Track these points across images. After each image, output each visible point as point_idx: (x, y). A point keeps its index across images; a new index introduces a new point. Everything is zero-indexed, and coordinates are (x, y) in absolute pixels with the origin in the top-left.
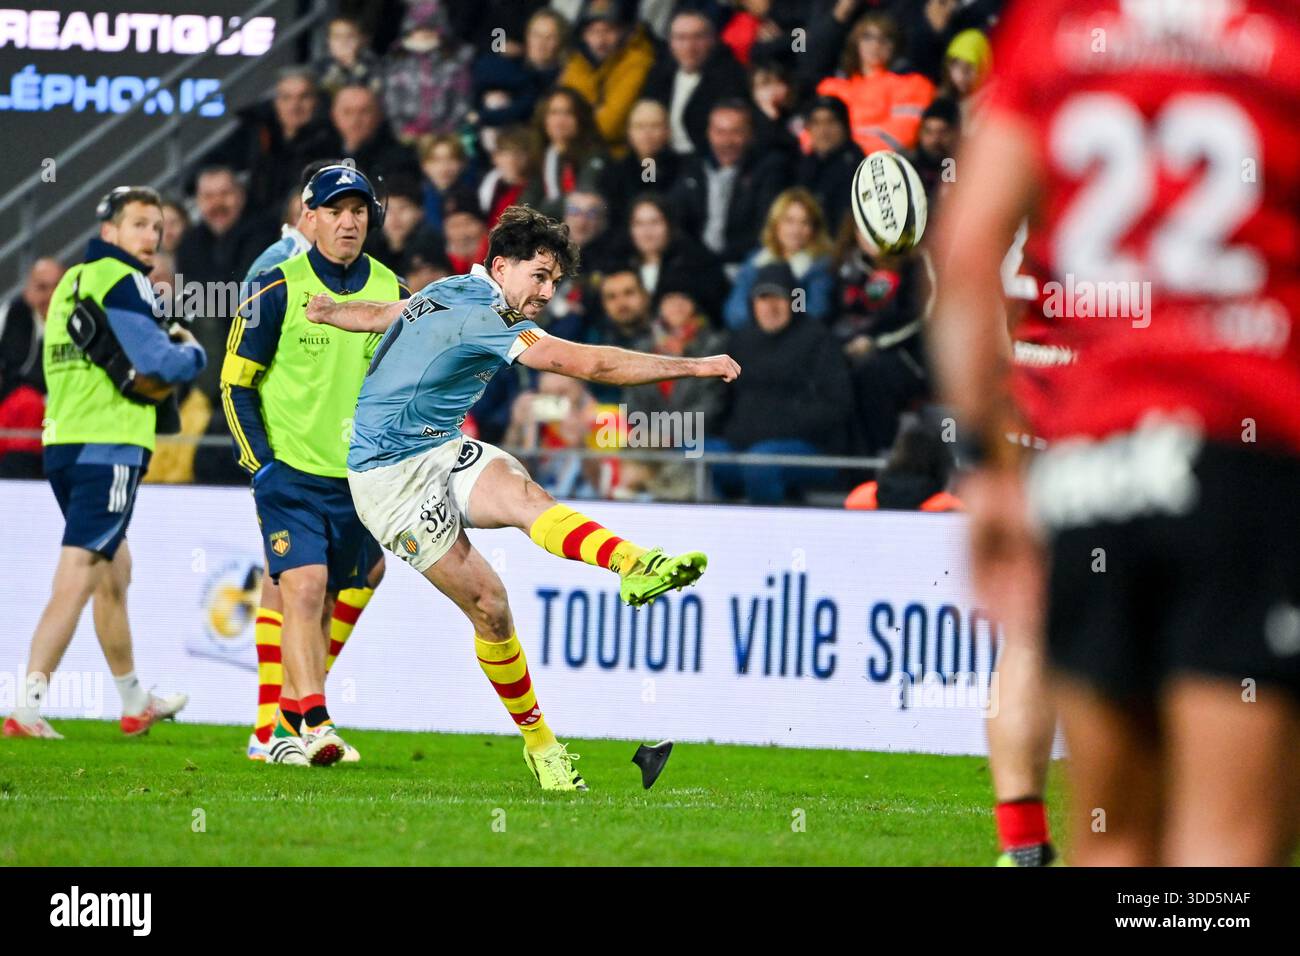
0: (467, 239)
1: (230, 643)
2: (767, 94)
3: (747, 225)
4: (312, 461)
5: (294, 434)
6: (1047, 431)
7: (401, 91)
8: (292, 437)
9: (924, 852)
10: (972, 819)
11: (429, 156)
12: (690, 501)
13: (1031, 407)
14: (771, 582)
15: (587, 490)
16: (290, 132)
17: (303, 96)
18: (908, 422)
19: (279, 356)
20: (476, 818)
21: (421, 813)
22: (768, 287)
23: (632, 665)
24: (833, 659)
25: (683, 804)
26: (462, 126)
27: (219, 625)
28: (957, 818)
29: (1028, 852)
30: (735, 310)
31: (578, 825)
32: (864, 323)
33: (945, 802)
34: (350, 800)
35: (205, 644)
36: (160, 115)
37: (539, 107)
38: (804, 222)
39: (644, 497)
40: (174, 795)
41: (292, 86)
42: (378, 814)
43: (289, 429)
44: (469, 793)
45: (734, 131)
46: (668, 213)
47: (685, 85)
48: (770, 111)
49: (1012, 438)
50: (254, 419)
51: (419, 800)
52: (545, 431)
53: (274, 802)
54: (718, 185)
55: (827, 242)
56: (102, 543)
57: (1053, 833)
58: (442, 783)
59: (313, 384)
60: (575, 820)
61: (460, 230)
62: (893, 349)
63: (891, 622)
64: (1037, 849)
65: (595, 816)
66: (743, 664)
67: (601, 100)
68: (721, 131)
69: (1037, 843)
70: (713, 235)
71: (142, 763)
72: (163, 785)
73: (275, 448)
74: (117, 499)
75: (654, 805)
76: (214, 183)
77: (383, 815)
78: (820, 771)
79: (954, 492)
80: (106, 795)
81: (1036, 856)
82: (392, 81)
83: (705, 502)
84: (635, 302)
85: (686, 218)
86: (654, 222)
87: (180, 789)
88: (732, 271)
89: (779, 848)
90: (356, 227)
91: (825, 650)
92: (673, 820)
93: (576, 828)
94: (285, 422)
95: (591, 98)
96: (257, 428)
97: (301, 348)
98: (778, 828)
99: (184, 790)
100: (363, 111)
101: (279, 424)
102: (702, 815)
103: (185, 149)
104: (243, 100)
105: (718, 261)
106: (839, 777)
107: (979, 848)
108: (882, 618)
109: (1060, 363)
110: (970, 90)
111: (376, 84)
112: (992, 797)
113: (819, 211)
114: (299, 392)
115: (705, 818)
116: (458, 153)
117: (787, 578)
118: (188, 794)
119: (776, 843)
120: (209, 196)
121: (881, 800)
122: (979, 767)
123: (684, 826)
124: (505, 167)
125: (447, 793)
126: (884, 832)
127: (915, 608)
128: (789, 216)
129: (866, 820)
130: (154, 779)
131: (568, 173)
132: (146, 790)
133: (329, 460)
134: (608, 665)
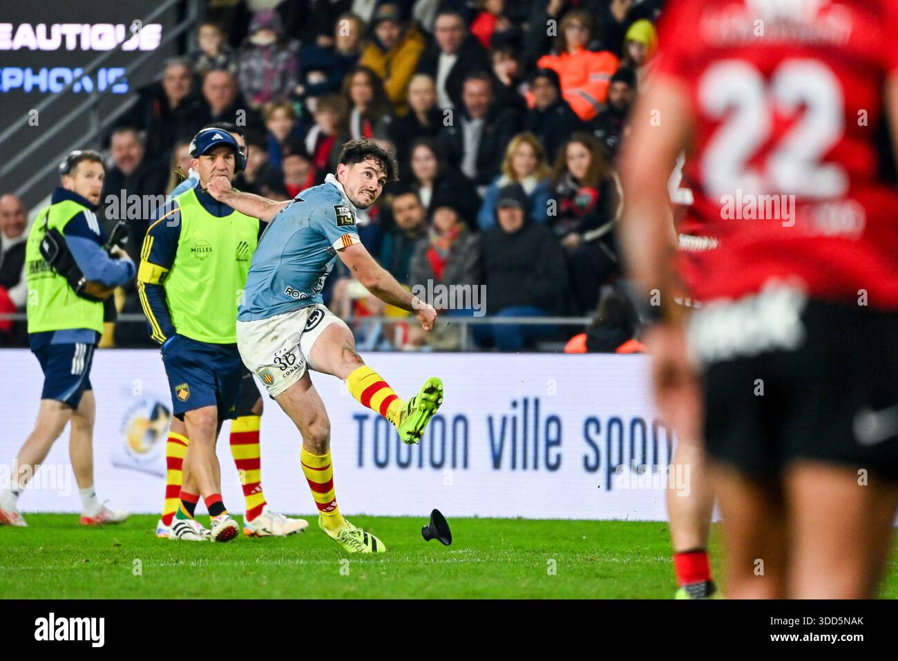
0: (299, 173)
1: (142, 457)
2: (503, 68)
3: (491, 160)
4: (203, 333)
5: (190, 315)
6: (702, 295)
7: (250, 73)
8: (188, 316)
9: (625, 589)
10: (658, 565)
11: (270, 117)
12: (457, 350)
13: (690, 279)
14: (515, 404)
15: (386, 345)
16: (174, 103)
17: (183, 77)
18: (607, 292)
19: (177, 262)
20: (315, 574)
21: (277, 572)
22: (507, 201)
23: (420, 465)
24: (559, 457)
25: (458, 560)
26: (294, 97)
27: (135, 446)
28: (647, 564)
29: (697, 587)
30: (485, 218)
31: (386, 577)
32: (574, 224)
33: (639, 554)
34: (227, 564)
35: (125, 459)
36: (83, 93)
37: (346, 81)
38: (531, 156)
39: (426, 348)
40: (106, 563)
41: (175, 70)
42: (247, 573)
43: (186, 312)
44: (309, 557)
45: (481, 94)
46: (437, 153)
47: (447, 63)
48: (505, 80)
49: (679, 301)
50: (161, 306)
51: (275, 563)
52: (356, 305)
53: (176, 566)
54: (471, 133)
55: (547, 169)
56: (67, 396)
57: (714, 573)
58: (291, 550)
59: (201, 280)
60: (384, 573)
61: (294, 167)
62: (595, 241)
63: (598, 431)
64: (703, 585)
65: (398, 570)
66: (497, 463)
67: (389, 75)
68: (472, 95)
69: (703, 580)
70: (468, 167)
71: (84, 542)
72: (98, 557)
73: (176, 326)
74: (77, 366)
75: (438, 562)
76: (123, 139)
77: (251, 573)
78: (552, 535)
79: (640, 340)
80: (60, 565)
81: (703, 589)
82: (244, 66)
83: (468, 351)
84: (416, 214)
85: (449, 154)
86: (427, 158)
87: (110, 559)
88: (482, 191)
89: (525, 589)
90: (227, 169)
91: (554, 451)
92: (452, 571)
93: (385, 579)
94: (183, 307)
95: (382, 73)
96: (163, 312)
97: (192, 255)
98: (524, 575)
99: (112, 560)
100: (224, 86)
101: (179, 309)
102: (472, 567)
103: (102, 118)
104: (142, 82)
105: (472, 184)
106: (565, 539)
107: (663, 585)
108: (592, 428)
109: (710, 248)
110: (643, 61)
111: (233, 68)
112: (671, 549)
113: (541, 147)
114: (192, 286)
115: (474, 569)
116: (291, 115)
117: (526, 402)
118: (116, 562)
119: (523, 585)
120: (120, 148)
121: (594, 553)
122: (661, 528)
123: (459, 576)
124: (324, 123)
125: (295, 557)
126: (597, 576)
127: (615, 420)
128: (520, 152)
129: (585, 568)
130: (92, 553)
131: (367, 125)
132: (87, 561)
133: (214, 331)
134: (404, 466)
